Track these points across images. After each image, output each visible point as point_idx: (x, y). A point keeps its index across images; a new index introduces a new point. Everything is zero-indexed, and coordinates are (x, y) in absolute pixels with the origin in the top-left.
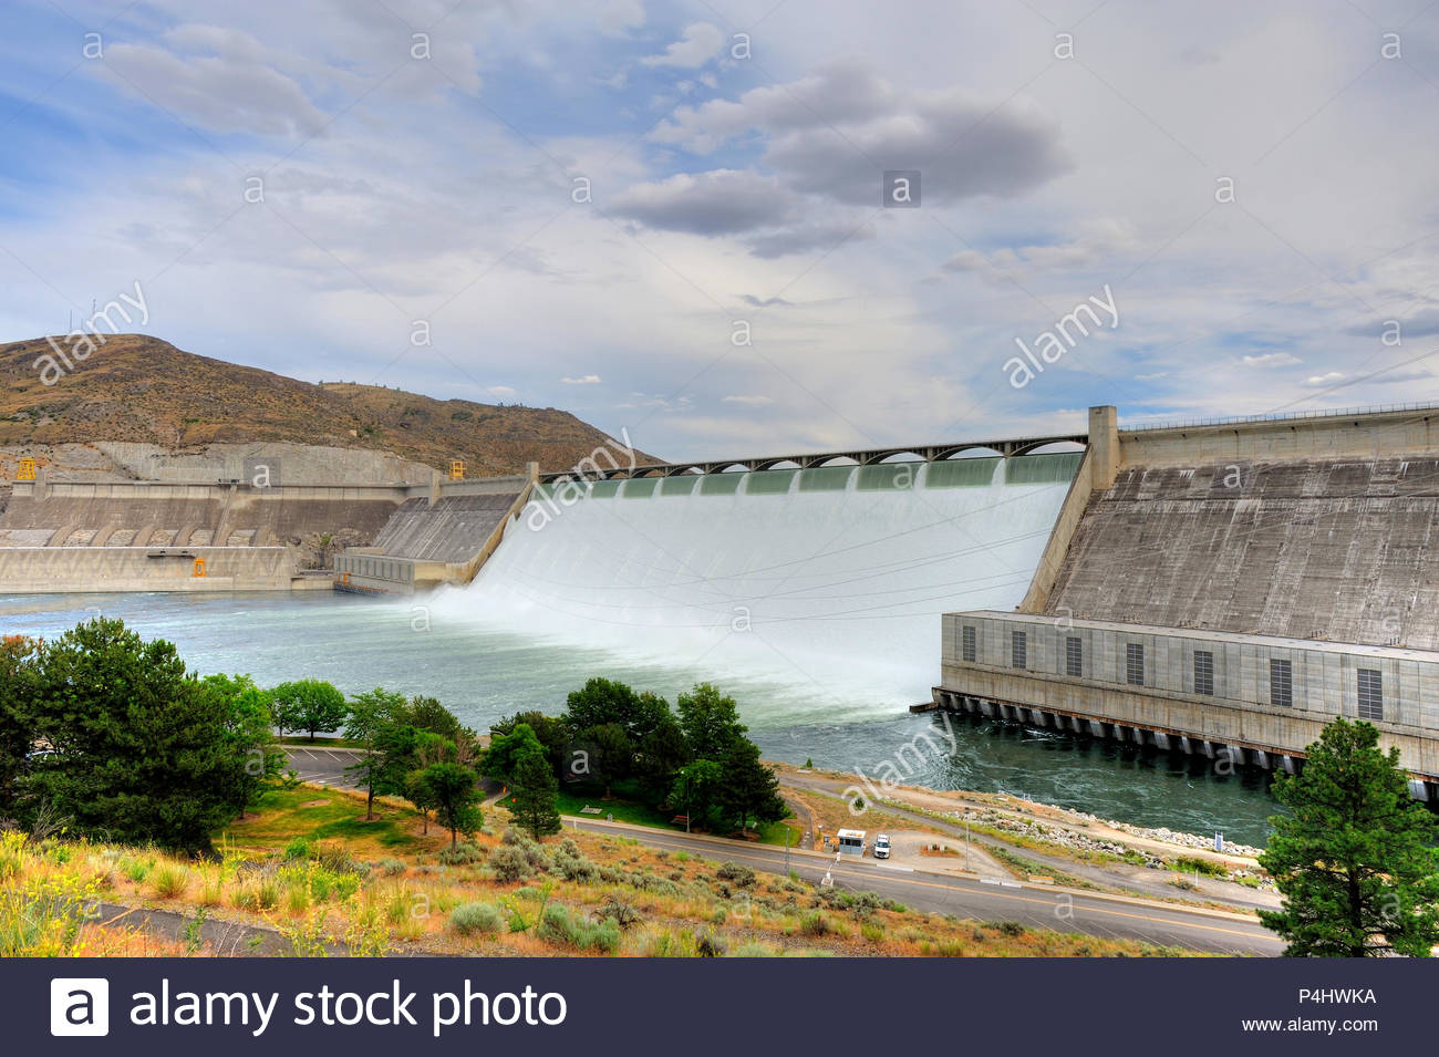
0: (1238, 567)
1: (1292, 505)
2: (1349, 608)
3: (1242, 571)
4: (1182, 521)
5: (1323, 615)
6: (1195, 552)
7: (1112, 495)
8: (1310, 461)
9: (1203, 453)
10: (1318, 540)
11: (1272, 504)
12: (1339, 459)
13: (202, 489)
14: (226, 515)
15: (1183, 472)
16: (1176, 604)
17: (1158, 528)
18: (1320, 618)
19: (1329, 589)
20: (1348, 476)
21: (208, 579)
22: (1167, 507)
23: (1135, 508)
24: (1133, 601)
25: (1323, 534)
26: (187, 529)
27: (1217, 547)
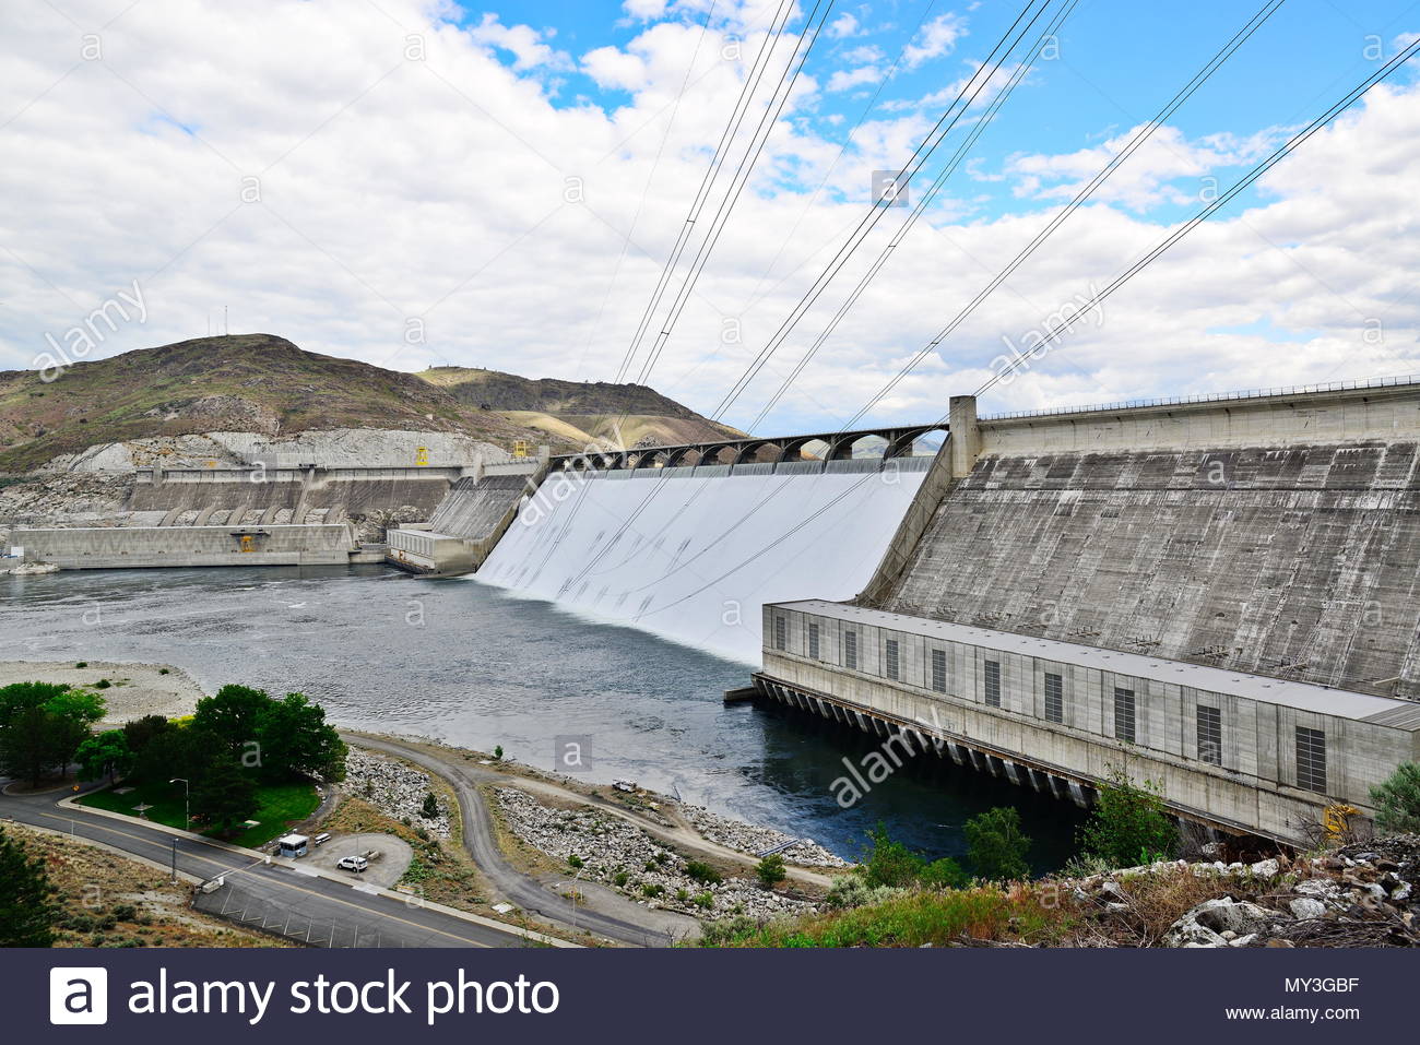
0: (1048, 559)
1: (1106, 497)
2: (1126, 603)
3: (1050, 563)
4: (1015, 511)
5: (1104, 610)
6: (1018, 543)
7: (966, 484)
8: (1132, 451)
9: (1047, 443)
10: (1118, 534)
11: (1090, 496)
12: (1155, 450)
13: (286, 474)
14: (304, 495)
15: (1027, 462)
16: (991, 596)
17: (994, 518)
18: (1100, 613)
19: (1114, 583)
20: (1158, 464)
21: (280, 554)
22: (1006, 496)
23: (982, 497)
24: (958, 591)
25: (1123, 527)
26: (273, 508)
27: (1036, 539)
